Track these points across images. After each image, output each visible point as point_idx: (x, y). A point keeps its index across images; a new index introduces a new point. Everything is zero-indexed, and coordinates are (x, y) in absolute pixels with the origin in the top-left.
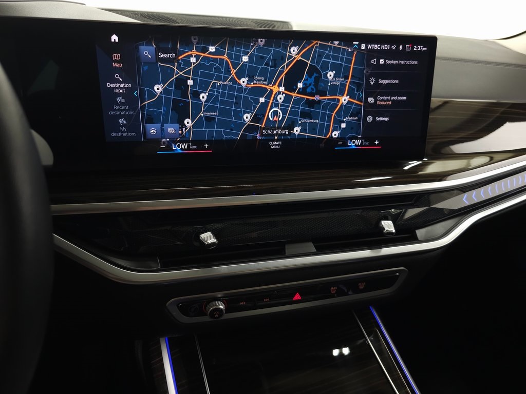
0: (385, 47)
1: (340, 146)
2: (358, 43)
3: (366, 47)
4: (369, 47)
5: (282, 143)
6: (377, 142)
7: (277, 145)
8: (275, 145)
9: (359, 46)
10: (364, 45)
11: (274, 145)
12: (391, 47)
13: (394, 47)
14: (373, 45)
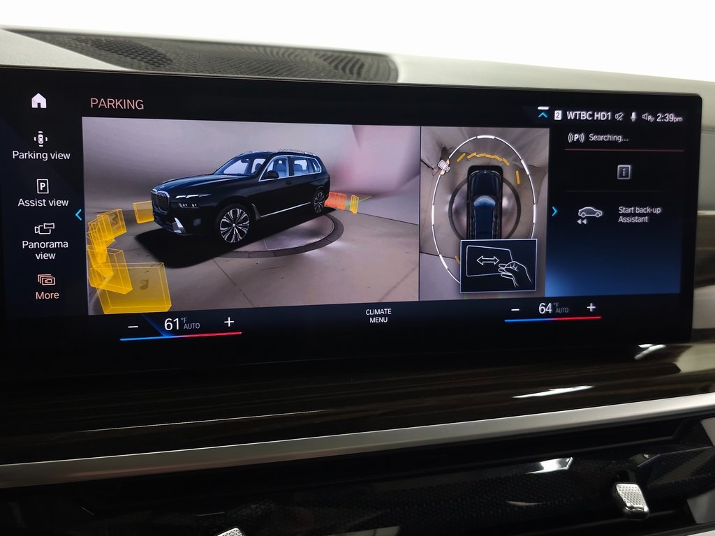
0: (601, 116)
1: (516, 315)
2: (547, 108)
3: (564, 115)
4: (571, 115)
5: (392, 311)
6: (591, 307)
7: (381, 316)
8: (379, 316)
9: (551, 113)
10: (560, 112)
11: (376, 316)
12: (613, 116)
13: (619, 117)
14: (578, 113)
